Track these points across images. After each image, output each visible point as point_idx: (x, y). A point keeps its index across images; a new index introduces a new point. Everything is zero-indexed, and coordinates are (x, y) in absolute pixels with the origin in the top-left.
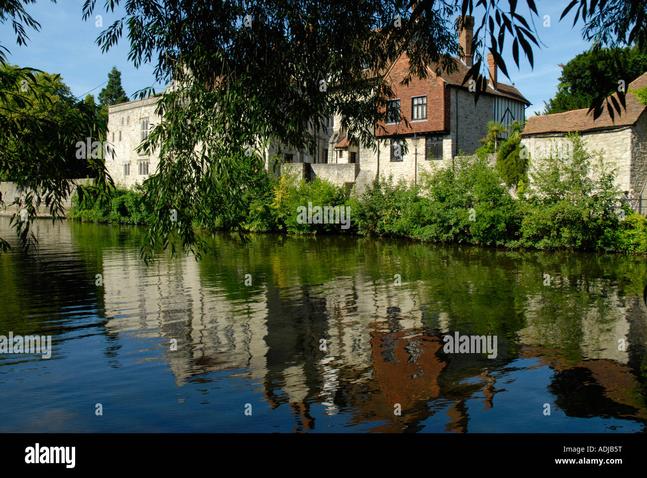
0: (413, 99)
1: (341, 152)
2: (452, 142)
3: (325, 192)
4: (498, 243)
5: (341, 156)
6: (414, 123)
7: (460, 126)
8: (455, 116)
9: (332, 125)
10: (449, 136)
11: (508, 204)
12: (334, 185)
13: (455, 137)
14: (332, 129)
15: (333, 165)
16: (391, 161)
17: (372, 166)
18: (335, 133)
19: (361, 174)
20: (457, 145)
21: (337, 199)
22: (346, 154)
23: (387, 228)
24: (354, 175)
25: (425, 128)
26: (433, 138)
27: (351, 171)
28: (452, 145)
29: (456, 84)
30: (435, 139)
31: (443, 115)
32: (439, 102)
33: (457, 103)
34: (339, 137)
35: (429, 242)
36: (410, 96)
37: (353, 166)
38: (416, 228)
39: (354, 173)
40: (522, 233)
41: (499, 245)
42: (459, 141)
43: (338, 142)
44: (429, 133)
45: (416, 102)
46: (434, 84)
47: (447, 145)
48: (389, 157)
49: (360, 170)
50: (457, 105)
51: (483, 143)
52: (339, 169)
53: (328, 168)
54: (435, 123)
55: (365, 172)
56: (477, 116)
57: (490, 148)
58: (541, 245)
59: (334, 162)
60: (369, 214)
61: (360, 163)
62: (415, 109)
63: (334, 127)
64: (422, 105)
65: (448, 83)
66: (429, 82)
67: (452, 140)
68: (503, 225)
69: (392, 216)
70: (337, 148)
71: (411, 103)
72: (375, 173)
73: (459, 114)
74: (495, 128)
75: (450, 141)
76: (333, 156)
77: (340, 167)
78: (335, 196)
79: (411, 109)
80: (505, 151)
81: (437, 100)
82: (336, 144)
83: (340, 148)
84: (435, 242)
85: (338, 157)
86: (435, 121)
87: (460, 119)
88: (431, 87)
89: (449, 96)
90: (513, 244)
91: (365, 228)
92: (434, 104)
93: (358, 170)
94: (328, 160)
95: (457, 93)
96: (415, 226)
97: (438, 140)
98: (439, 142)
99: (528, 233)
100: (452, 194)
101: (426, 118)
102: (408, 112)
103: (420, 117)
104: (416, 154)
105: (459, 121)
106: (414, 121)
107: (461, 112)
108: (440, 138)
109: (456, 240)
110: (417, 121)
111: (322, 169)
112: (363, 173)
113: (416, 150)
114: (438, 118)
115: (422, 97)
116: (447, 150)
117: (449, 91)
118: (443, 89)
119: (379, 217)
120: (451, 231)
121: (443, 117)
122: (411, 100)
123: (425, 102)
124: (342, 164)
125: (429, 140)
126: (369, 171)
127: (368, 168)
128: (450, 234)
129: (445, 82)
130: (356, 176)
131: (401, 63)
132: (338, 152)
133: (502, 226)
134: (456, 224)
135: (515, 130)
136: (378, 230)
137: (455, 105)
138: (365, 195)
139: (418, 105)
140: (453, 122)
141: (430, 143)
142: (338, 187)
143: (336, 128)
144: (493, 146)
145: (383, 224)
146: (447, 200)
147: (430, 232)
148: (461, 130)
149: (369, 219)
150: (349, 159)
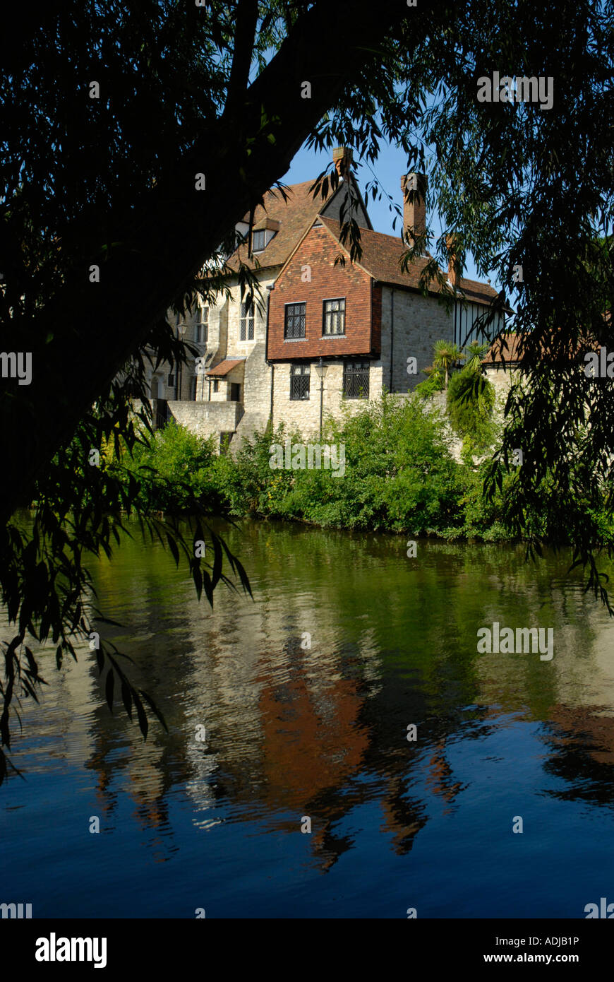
0: (325, 302)
1: (216, 382)
2: (383, 371)
3: (181, 447)
4: (430, 530)
5: (216, 389)
6: (326, 341)
7: (397, 346)
8: (389, 330)
9: (206, 340)
10: (379, 362)
11: (445, 471)
12: (196, 436)
13: (388, 364)
14: (205, 346)
15: (202, 403)
16: (291, 399)
17: (262, 405)
18: (208, 352)
19: (245, 419)
20: (391, 375)
21: (199, 459)
22: (223, 386)
23: (273, 506)
24: (234, 420)
25: (342, 348)
26: (355, 364)
27: (230, 414)
28: (384, 376)
29: (391, 281)
30: (358, 366)
31: (369, 329)
32: (364, 309)
33: (392, 310)
34: (214, 360)
35: (331, 529)
36: (320, 298)
37: (233, 406)
38: (314, 506)
39: (234, 417)
40: (464, 516)
41: (431, 534)
42: (395, 371)
43: (212, 366)
44: (349, 356)
45: (329, 308)
46: (357, 280)
47: (376, 375)
48: (289, 393)
49: (243, 412)
50: (392, 314)
51: (428, 374)
52: (211, 411)
53: (194, 408)
54: (357, 341)
55: (251, 416)
56: (426, 330)
57: (438, 383)
58: (489, 535)
59: (206, 399)
60: (246, 484)
61: (245, 401)
62: (329, 318)
63: (207, 343)
64: (340, 311)
65: (377, 279)
66: (349, 277)
67: (384, 367)
68: (436, 503)
69: (281, 488)
70: (210, 376)
71: (321, 309)
72: (267, 417)
73: (395, 327)
74: (445, 351)
75: (381, 369)
76: (204, 390)
77: (212, 406)
78: (196, 454)
79: (321, 318)
80: (456, 387)
81: (360, 305)
82: (209, 369)
83: (216, 376)
84: (339, 529)
85: (212, 390)
86: (358, 337)
87: (396, 335)
88: (353, 285)
89: (380, 300)
90: (451, 532)
91: (239, 504)
92: (356, 311)
93: (240, 413)
94: (197, 394)
95: (392, 294)
96: (312, 504)
97: (362, 367)
98: (364, 372)
99: (472, 516)
100: (366, 454)
101: (344, 333)
102: (317, 322)
103: (335, 331)
104: (322, 390)
105: (394, 338)
106: (325, 338)
107: (399, 325)
108: (366, 365)
109: (370, 526)
110: (331, 337)
111: (185, 409)
112: (248, 417)
113: (322, 384)
114: (361, 334)
115: (339, 300)
116: (376, 384)
117: (380, 293)
118: (369, 288)
119: (263, 488)
120: (362, 512)
121: (369, 333)
122: (322, 304)
123: (343, 308)
124: (216, 403)
125: (350, 367)
126: (258, 414)
127: (257, 410)
128: (361, 517)
129: (372, 278)
130: (237, 422)
131: (308, 246)
132: (213, 382)
133: (434, 506)
134: (369, 501)
135: (476, 354)
136: (260, 509)
137: (389, 313)
138: (242, 453)
139: (333, 312)
140: (385, 340)
141: (351, 372)
142: (202, 440)
143: (210, 345)
144: (443, 379)
145: (268, 498)
146: (360, 463)
147: (332, 514)
148: (397, 353)
149: (248, 490)
150: (228, 394)
